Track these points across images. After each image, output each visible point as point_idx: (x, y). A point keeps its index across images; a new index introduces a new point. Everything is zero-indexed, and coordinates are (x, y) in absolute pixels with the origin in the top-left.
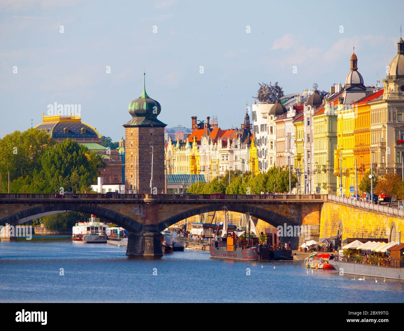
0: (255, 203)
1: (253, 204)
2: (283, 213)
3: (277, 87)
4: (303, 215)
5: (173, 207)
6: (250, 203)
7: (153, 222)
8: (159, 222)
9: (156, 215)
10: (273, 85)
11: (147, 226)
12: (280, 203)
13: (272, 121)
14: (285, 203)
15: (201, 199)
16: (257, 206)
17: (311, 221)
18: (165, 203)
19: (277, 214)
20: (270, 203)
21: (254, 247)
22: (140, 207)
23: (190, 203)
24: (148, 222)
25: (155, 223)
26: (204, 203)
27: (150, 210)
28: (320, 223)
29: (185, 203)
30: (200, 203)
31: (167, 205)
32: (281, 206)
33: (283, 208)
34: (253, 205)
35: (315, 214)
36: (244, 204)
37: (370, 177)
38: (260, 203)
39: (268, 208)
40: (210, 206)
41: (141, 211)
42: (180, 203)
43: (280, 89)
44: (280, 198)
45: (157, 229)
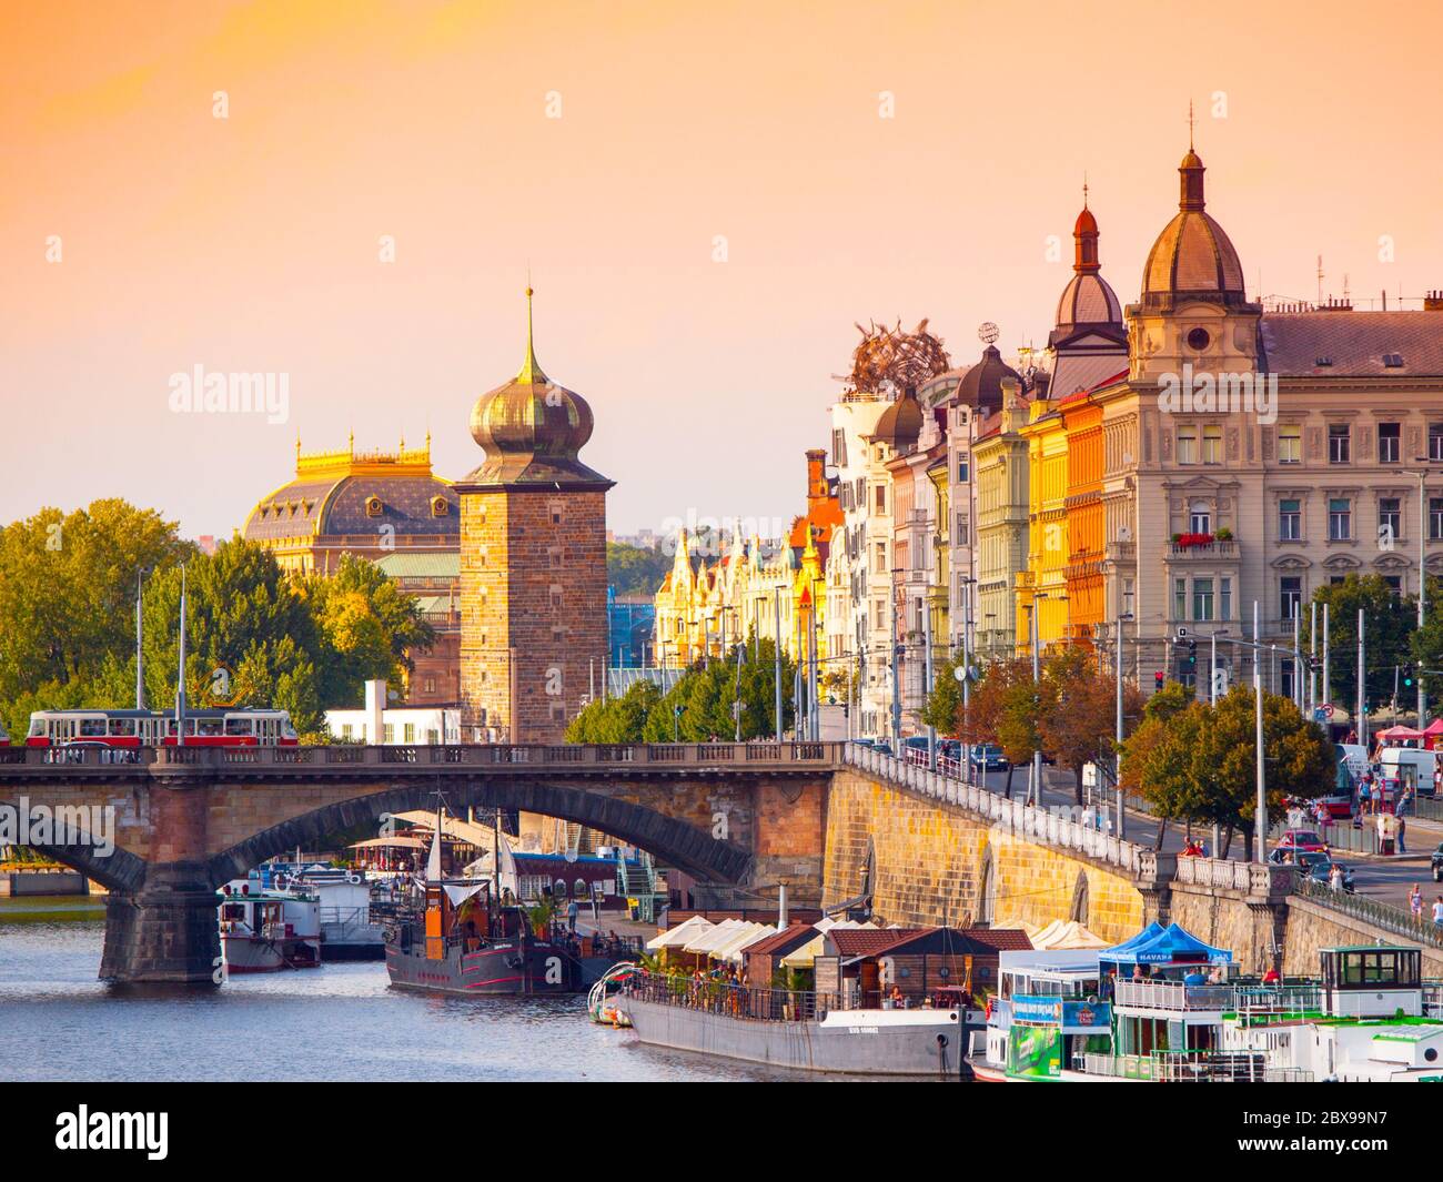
0: (578, 777)
1: (573, 783)
2: (689, 814)
3: (924, 336)
4: (763, 821)
5: (262, 796)
6: (558, 777)
7: (184, 852)
8: (213, 851)
9: (199, 826)
10: (910, 329)
11: (165, 868)
12: (674, 777)
13: (880, 467)
14: (693, 777)
15: (371, 762)
16: (590, 787)
17: (791, 845)
18: (231, 779)
19: (667, 820)
20: (635, 777)
21: (504, 946)
22: (136, 795)
23: (328, 779)
24: (167, 853)
25: (194, 857)
26: (385, 778)
27: (175, 807)
28: (823, 850)
29: (309, 779)
30: (366, 779)
31: (243, 789)
32: (679, 788)
33: (690, 797)
34: (574, 787)
35: (803, 815)
36: (541, 783)
37: (960, 674)
38: (597, 778)
39: (631, 796)
40: (407, 789)
41: (142, 812)
42: (289, 779)
43: (936, 345)
44: (676, 756)
45: (202, 878)
